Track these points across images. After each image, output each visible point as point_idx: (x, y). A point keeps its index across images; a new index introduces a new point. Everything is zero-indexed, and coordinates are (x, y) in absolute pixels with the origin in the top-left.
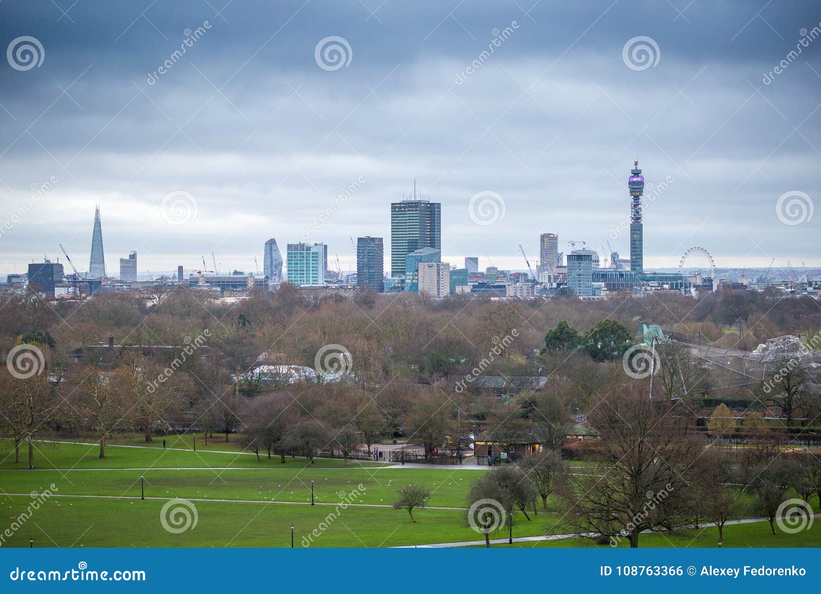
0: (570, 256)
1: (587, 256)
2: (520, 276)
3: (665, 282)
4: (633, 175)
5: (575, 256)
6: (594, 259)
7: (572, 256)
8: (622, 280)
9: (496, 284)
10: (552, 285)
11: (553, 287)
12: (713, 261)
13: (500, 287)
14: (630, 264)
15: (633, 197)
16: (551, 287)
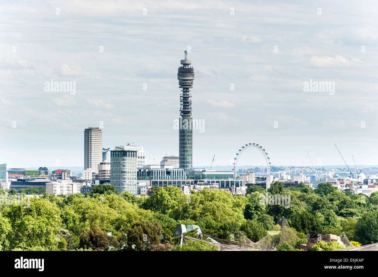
0: (114, 151)
1: (132, 151)
2: (63, 173)
3: (215, 180)
4: (182, 65)
5: (118, 151)
6: (140, 156)
7: (116, 151)
8: (169, 178)
9: (37, 181)
10: (94, 183)
11: (96, 184)
12: (269, 158)
13: (39, 184)
14: (178, 160)
15: (182, 89)
16: (93, 184)
